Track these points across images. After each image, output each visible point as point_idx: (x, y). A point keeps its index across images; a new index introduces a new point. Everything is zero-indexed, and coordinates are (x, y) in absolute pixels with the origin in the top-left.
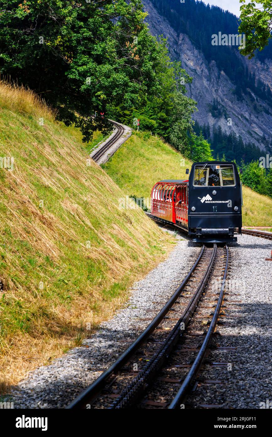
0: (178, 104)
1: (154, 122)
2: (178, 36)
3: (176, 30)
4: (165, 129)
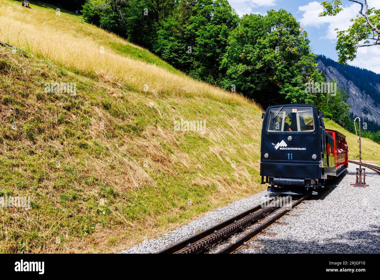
0: (342, 107)
1: (331, 114)
2: (348, 82)
3: (347, 79)
4: (336, 117)
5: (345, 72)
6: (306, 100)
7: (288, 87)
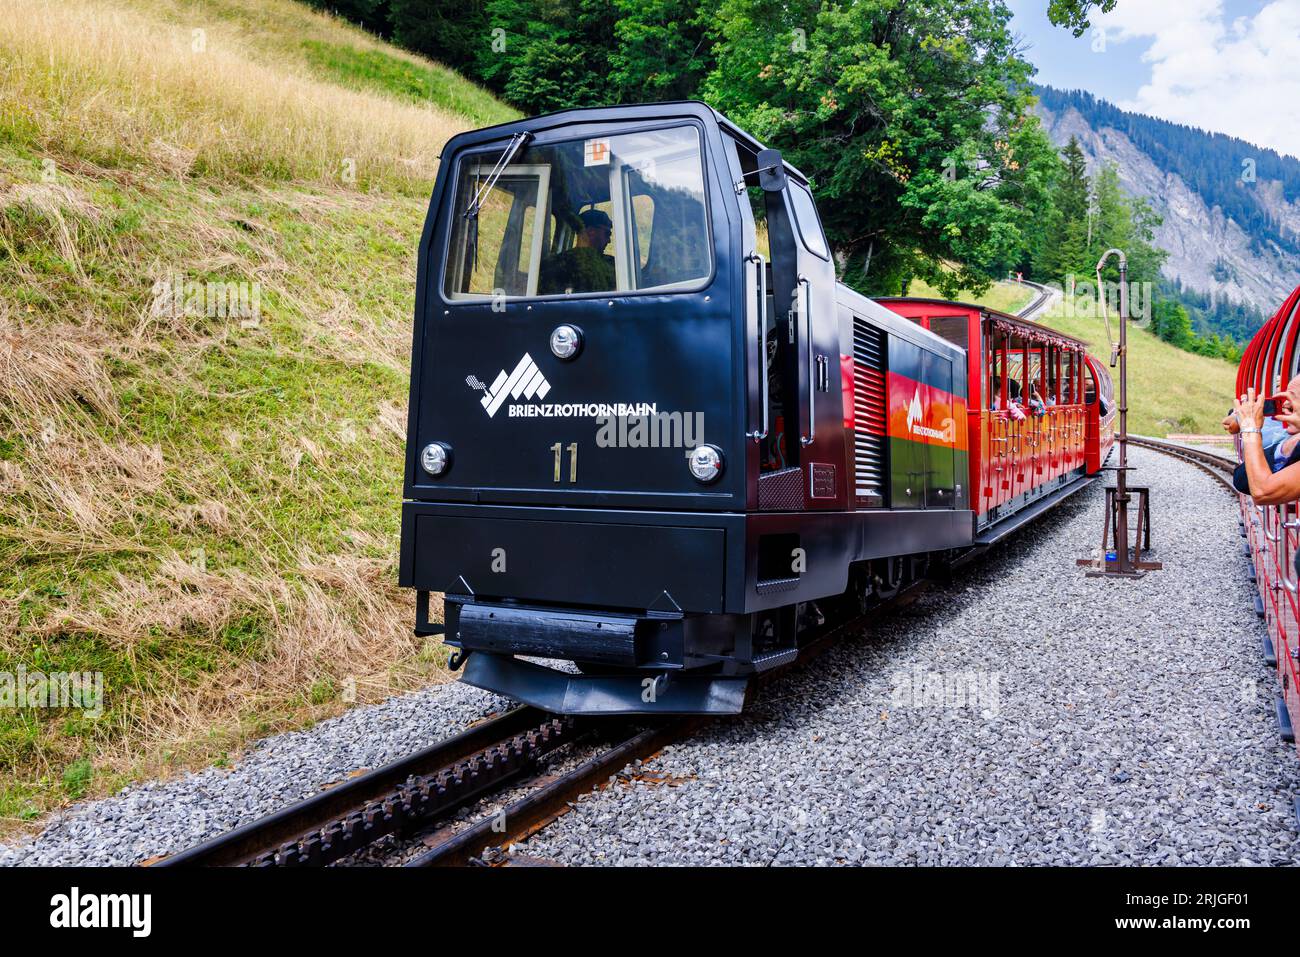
5: (1156, 145)
6: (993, 228)
7: (931, 184)
